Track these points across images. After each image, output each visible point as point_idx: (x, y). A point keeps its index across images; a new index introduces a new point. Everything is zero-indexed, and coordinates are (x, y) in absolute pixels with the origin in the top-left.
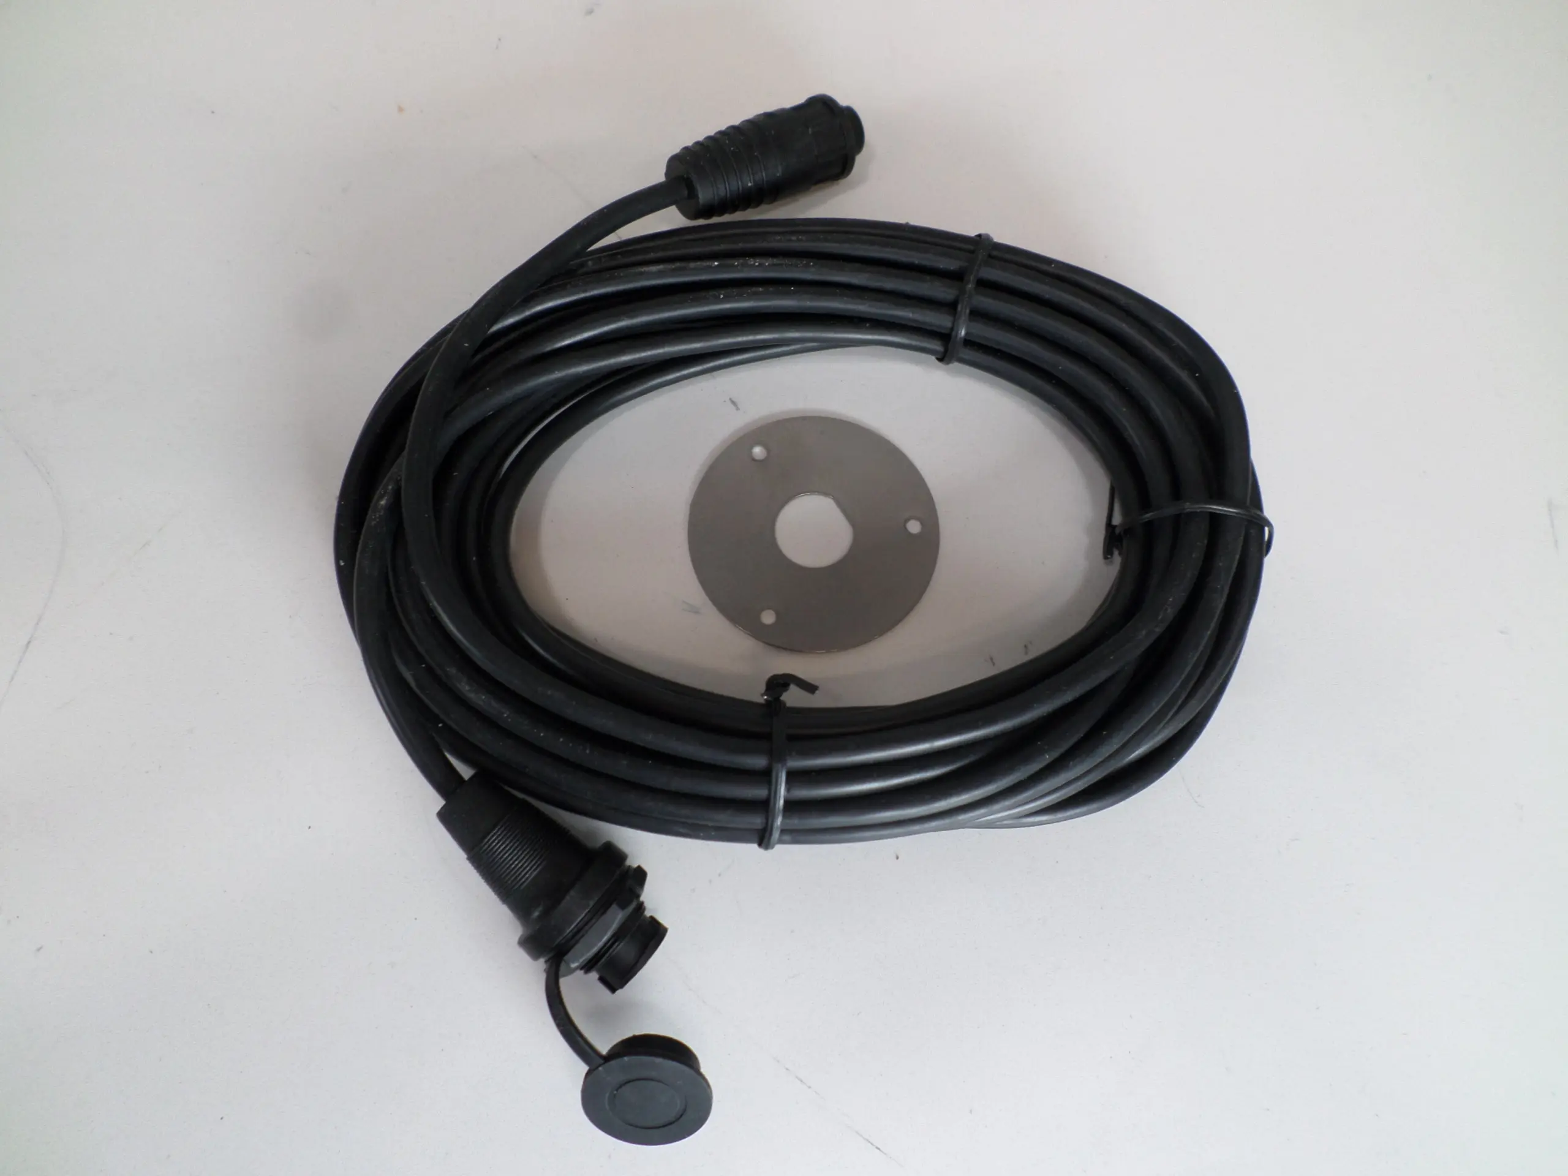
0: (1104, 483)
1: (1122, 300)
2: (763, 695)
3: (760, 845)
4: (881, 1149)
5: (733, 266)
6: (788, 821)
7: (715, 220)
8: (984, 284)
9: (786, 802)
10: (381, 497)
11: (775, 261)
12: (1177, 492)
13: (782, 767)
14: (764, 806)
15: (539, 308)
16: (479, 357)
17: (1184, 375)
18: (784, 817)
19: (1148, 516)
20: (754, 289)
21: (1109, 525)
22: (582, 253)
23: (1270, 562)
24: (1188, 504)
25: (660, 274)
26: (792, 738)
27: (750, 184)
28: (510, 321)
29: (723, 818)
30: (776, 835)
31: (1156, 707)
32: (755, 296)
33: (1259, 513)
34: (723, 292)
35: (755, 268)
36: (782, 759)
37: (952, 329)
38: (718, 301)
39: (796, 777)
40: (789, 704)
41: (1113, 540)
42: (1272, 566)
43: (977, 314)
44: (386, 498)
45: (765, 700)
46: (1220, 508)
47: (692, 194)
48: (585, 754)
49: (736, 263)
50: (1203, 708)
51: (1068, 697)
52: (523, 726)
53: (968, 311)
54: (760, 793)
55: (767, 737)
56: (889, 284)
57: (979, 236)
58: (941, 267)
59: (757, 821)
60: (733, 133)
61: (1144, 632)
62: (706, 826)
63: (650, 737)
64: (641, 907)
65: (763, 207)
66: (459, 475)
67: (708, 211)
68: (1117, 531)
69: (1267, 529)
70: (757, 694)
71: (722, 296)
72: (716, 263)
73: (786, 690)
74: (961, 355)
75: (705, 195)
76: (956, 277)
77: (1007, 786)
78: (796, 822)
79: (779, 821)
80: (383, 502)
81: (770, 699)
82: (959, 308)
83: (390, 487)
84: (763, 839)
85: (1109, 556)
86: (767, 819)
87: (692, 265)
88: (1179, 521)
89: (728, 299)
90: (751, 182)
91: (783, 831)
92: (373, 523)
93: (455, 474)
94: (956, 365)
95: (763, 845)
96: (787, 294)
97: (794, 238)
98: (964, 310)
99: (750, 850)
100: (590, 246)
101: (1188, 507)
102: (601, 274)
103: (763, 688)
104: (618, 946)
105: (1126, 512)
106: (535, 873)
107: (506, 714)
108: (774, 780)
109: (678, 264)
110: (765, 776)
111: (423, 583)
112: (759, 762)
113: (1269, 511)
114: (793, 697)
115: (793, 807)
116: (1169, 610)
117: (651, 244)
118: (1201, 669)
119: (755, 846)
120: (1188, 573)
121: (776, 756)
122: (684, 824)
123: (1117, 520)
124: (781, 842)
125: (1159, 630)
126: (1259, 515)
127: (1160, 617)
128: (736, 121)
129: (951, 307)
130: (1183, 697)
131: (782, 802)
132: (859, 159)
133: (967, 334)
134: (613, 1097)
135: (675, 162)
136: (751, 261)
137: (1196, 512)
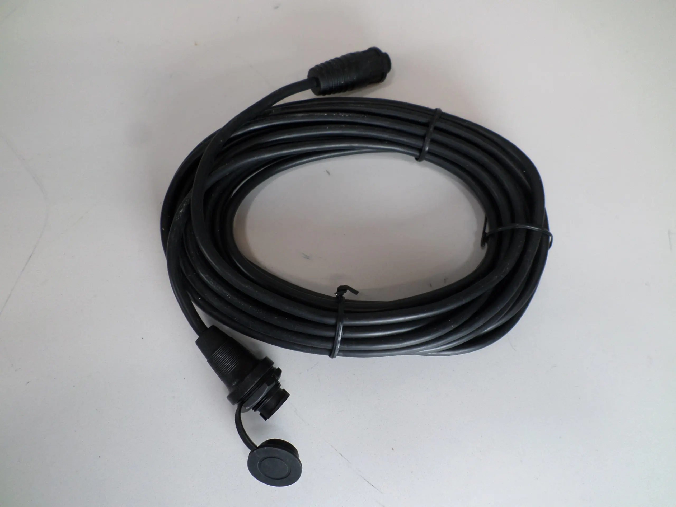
0: (482, 216)
1: (495, 139)
2: (335, 293)
3: (330, 356)
4: (373, 485)
5: (333, 116)
6: (342, 346)
7: (327, 96)
8: (437, 129)
9: (342, 338)
10: (180, 209)
11: (351, 114)
12: (513, 221)
13: (341, 324)
14: (333, 340)
15: (252, 128)
16: (225, 147)
17: (519, 172)
18: (341, 344)
19: (500, 229)
20: (341, 126)
21: (484, 233)
22: (270, 106)
23: (551, 252)
24: (518, 225)
25: (302, 117)
26: (346, 312)
27: (342, 82)
28: (239, 133)
29: (315, 343)
30: (337, 352)
31: (499, 308)
32: (341, 129)
33: (547, 230)
34: (328, 126)
35: (342, 117)
36: (342, 321)
37: (423, 147)
38: (326, 129)
39: (346, 328)
40: (346, 298)
41: (485, 239)
42: (552, 254)
43: (433, 141)
44: (182, 209)
45: (336, 296)
46: (531, 227)
47: (318, 85)
48: (260, 313)
49: (334, 115)
50: (519, 312)
51: (464, 302)
52: (235, 300)
53: (429, 140)
54: (331, 334)
55: (336, 311)
56: (397, 127)
57: (436, 109)
58: (420, 121)
59: (329, 346)
60: (337, 61)
61: (496, 277)
62: (308, 346)
63: (288, 308)
64: (278, 385)
65: (347, 92)
66: (214, 196)
67: (324, 92)
68: (487, 235)
69: (550, 238)
70: (333, 293)
71: (327, 128)
72: (326, 114)
73: (345, 292)
74: (427, 157)
75: (323, 85)
76: (426, 125)
77: (435, 337)
78: (346, 347)
79: (338, 346)
80: (181, 211)
81: (338, 295)
82: (426, 138)
83: (184, 205)
84: (331, 354)
85: (483, 245)
86: (333, 346)
87: (316, 114)
88: (513, 232)
89: (330, 129)
90: (343, 81)
91: (340, 351)
92: (177, 220)
93: (212, 195)
94: (424, 162)
95: (331, 356)
96: (355, 129)
97: (359, 105)
98: (428, 140)
99: (325, 358)
100: (273, 104)
101: (518, 226)
102: (278, 116)
103: (336, 291)
104: (267, 400)
105: (491, 228)
106: (234, 368)
107: (228, 295)
108: (337, 329)
109: (310, 114)
110: (334, 327)
111: (197, 238)
112: (332, 321)
113: (552, 229)
114: (347, 295)
115: (344, 341)
116: (508, 268)
117: (300, 105)
118: (519, 294)
119: (328, 356)
120: (516, 254)
121: (339, 319)
122: (299, 345)
123: (487, 231)
124: (338, 355)
125: (503, 277)
126: (547, 231)
127: (503, 271)
128: (339, 55)
129: (423, 138)
130: (511, 305)
131: (340, 338)
132: (389, 75)
133: (429, 149)
134: (260, 464)
135: (312, 71)
136: (340, 114)
137: (521, 228)
